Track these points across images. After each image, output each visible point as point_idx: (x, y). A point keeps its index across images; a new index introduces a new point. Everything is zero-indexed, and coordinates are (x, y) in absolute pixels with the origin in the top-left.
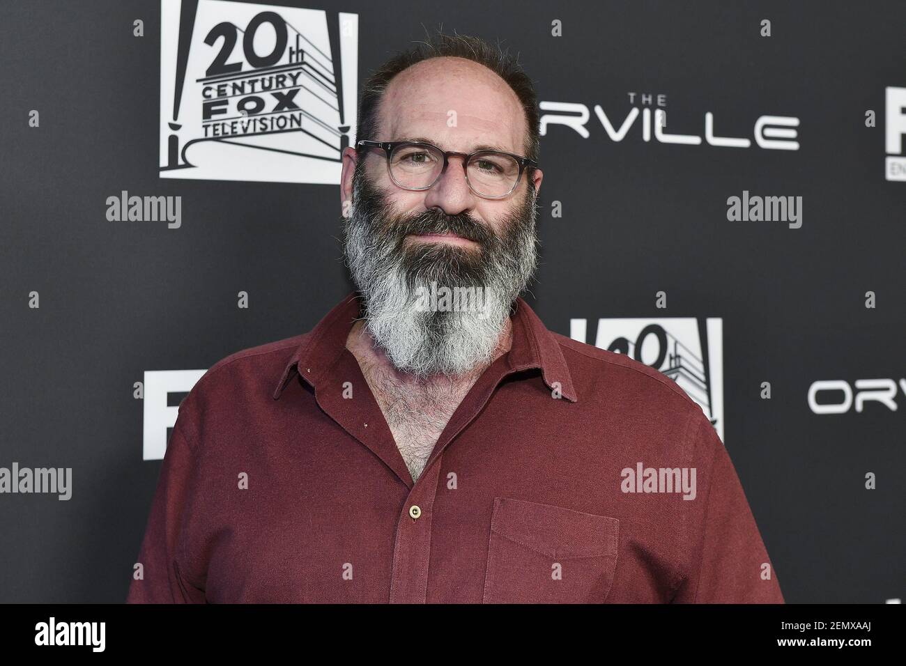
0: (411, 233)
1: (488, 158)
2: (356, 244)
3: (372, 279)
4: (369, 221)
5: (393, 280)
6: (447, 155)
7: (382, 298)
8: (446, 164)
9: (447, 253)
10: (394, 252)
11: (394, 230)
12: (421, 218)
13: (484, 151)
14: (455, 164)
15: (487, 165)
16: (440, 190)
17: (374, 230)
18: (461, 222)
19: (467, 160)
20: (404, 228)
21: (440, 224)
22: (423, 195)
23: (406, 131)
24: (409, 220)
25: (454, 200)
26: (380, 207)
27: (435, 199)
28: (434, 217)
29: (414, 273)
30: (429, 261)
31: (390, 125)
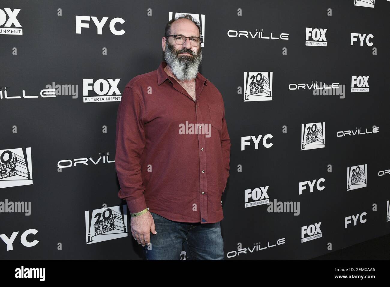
0: (180, 53)
1: (193, 38)
2: (168, 56)
3: (172, 62)
4: (171, 51)
5: (177, 62)
6: (186, 38)
7: (174, 66)
8: (186, 39)
9: (187, 57)
10: (176, 57)
11: (176, 52)
12: (182, 50)
13: (193, 37)
14: (188, 39)
15: (193, 40)
16: (185, 44)
17: (172, 53)
18: (189, 51)
19: (190, 38)
20: (178, 52)
21: (186, 51)
22: (182, 46)
23: (177, 33)
24: (179, 51)
25: (188, 46)
26: (173, 48)
27: (184, 46)
28: (184, 50)
29: (181, 61)
30: (183, 59)
31: (173, 32)
